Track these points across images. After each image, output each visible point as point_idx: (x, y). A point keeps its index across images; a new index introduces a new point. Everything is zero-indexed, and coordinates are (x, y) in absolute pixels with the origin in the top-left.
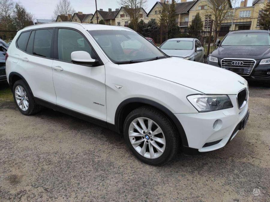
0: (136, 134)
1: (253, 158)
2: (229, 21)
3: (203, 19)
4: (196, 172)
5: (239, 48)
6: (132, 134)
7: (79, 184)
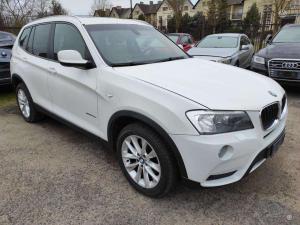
0: (129, 156)
1: (286, 195)
2: (293, 12)
3: (261, 10)
4: (201, 210)
5: (295, 45)
6: (126, 156)
7: (50, 214)
